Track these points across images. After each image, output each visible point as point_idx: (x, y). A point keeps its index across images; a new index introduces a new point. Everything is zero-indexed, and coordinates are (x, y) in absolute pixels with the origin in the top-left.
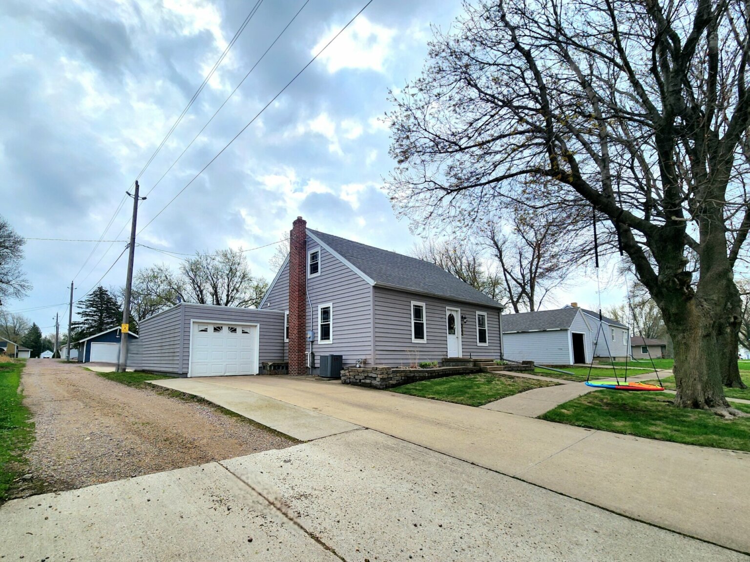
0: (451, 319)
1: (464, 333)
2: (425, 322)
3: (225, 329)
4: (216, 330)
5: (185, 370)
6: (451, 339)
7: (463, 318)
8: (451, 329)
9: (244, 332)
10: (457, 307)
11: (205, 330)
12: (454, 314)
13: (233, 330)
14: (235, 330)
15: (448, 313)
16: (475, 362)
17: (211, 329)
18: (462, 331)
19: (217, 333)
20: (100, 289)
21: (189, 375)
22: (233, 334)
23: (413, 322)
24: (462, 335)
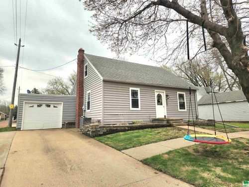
0: (159, 97)
1: (168, 104)
2: (139, 99)
3: (44, 106)
4: (38, 106)
5: (19, 127)
6: (158, 107)
7: (167, 96)
8: (160, 102)
9: (54, 107)
10: (163, 90)
11: (33, 106)
12: (162, 94)
13: (48, 106)
14: (49, 106)
15: (156, 94)
16: (168, 121)
17: (36, 106)
18: (167, 103)
19: (39, 108)
20: (35, 89)
21: (21, 129)
22: (49, 108)
23: (131, 99)
24: (167, 105)
